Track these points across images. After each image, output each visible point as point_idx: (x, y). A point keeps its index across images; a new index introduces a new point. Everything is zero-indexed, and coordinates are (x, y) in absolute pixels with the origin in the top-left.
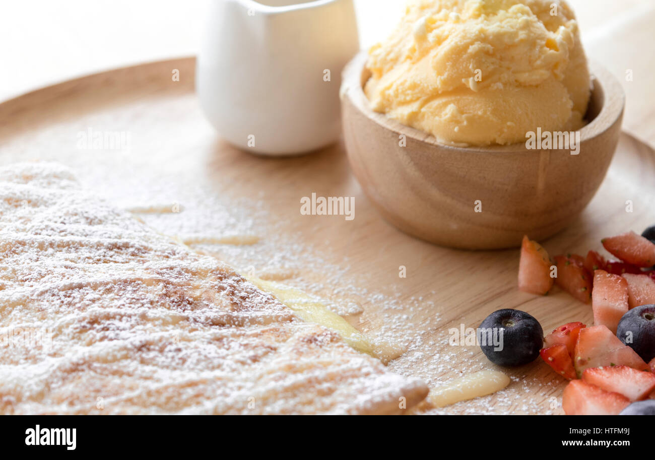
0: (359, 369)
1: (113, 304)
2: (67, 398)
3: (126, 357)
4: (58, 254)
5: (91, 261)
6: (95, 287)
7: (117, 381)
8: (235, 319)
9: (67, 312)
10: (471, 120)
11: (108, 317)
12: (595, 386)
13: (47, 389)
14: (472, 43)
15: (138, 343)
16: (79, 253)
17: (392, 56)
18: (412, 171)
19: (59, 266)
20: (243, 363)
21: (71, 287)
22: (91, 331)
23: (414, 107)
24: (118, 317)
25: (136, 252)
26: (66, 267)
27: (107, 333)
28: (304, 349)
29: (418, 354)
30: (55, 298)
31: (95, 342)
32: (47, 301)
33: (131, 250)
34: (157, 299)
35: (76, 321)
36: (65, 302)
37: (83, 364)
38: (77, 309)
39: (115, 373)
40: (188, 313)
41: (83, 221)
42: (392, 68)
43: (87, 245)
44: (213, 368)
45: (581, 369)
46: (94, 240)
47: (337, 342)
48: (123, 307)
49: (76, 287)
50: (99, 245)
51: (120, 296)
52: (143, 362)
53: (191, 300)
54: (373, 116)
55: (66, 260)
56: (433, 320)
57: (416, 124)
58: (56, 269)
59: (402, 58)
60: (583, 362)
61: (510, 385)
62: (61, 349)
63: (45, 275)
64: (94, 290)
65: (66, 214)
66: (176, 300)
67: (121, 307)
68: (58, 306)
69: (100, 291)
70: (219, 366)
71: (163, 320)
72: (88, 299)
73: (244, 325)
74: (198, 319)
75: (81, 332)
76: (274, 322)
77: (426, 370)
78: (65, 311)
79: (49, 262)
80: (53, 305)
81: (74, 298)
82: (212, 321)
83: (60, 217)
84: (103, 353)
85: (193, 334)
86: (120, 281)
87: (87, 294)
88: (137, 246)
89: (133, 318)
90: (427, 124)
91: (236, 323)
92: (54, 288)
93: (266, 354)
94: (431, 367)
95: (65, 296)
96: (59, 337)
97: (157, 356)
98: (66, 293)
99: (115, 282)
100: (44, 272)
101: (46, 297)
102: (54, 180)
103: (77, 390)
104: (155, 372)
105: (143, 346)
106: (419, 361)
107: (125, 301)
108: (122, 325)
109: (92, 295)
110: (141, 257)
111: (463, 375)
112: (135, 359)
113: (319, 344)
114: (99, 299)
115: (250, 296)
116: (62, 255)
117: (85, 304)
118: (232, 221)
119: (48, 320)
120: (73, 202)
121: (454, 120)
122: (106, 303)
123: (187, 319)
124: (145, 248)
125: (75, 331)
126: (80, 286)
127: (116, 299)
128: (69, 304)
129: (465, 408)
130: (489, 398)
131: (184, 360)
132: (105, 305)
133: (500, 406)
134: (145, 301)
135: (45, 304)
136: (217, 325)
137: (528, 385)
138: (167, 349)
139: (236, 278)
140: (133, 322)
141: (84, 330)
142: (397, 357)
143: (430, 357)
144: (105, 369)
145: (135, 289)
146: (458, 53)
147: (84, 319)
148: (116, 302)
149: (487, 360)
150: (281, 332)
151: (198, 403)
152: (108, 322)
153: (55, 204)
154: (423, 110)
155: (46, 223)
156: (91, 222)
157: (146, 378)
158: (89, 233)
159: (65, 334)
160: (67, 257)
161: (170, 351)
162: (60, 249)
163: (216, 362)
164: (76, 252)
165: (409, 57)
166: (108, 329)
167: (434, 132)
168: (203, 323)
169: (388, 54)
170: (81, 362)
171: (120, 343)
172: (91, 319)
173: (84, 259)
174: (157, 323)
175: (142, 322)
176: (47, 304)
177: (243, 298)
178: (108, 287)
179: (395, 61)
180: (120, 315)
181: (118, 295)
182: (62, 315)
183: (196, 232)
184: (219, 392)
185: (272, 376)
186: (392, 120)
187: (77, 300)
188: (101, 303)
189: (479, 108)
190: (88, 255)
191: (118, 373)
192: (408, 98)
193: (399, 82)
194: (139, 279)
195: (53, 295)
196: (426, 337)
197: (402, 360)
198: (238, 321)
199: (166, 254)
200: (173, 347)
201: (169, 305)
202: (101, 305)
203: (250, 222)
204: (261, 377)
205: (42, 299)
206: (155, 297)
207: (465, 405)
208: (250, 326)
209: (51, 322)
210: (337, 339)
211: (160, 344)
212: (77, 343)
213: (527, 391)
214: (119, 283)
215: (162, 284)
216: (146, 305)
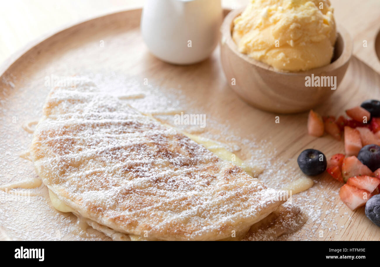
0: (257, 187)
1: (137, 158)
2: (128, 208)
3: (150, 186)
4: (102, 130)
5: (118, 133)
6: (126, 148)
7: (149, 198)
8: (193, 162)
9: (116, 162)
10: (292, 60)
11: (137, 165)
12: (354, 186)
13: (116, 203)
14: (291, 24)
15: (155, 179)
16: (111, 129)
17: (249, 25)
18: (261, 82)
19: (105, 137)
20: (204, 186)
21: (114, 149)
22: (130, 173)
23: (262, 53)
24: (141, 165)
25: (137, 126)
26: (108, 137)
27: (138, 173)
28: (229, 177)
29: (271, 171)
30: (108, 155)
31: (134, 178)
32: (105, 157)
33: (134, 125)
34: (156, 154)
35: (122, 168)
36: (114, 157)
37: (131, 190)
38: (120, 161)
39: (147, 194)
40: (172, 160)
41: (107, 110)
42: (248, 31)
43: (113, 124)
44: (191, 190)
45: (346, 178)
46: (116, 121)
47: (241, 172)
48: (142, 159)
49: (117, 149)
50: (119, 124)
51: (139, 153)
52: (159, 188)
53: (171, 153)
54: (241, 56)
55: (106, 133)
56: (273, 152)
57: (263, 61)
58: (104, 139)
59: (254, 27)
60: (347, 174)
61: (314, 185)
62: (118, 182)
63: (100, 142)
64: (126, 150)
65: (99, 107)
66: (165, 154)
67: (141, 159)
68: (111, 159)
69: (128, 150)
70: (194, 188)
71: (162, 165)
72: (124, 155)
73: (197, 164)
74: (177, 163)
75: (125, 173)
76: (210, 162)
77: (275, 179)
78: (115, 162)
79: (99, 135)
80: (108, 159)
81: (117, 155)
82: (183, 164)
83: (97, 109)
84: (140, 184)
85: (177, 171)
86: (137, 145)
87: (123, 152)
88: (136, 123)
89: (149, 165)
90: (269, 61)
91: (194, 164)
92: (107, 150)
93: (212, 180)
94: (278, 177)
95: (113, 154)
96: (115, 175)
97: (165, 185)
98: (113, 152)
99: (134, 145)
100: (98, 140)
101: (103, 155)
102: (86, 87)
103: (131, 204)
104: (166, 193)
105: (157, 180)
106: (272, 175)
107: (142, 156)
108: (144, 169)
109: (125, 153)
110: (139, 129)
111: (293, 180)
112: (155, 187)
113: (235, 174)
114: (129, 155)
115: (195, 148)
116: (103, 130)
117: (123, 158)
118: (170, 102)
119: (107, 166)
120: (99, 100)
121: (283, 60)
122: (133, 157)
123: (172, 163)
124: (140, 124)
125: (122, 173)
126: (119, 149)
127: (137, 154)
128: (116, 158)
129: (297, 198)
130: (306, 192)
131: (177, 186)
132: (133, 158)
133: (312, 196)
134: (151, 155)
135: (104, 158)
136: (185, 165)
137: (322, 184)
138: (168, 181)
139: (187, 139)
140: (149, 167)
141: (126, 172)
142: (262, 173)
143: (276, 172)
144: (142, 192)
145: (144, 149)
146: (285, 29)
147: (126, 166)
148: (138, 157)
149: (301, 172)
150: (215, 168)
151: (189, 208)
152: (137, 168)
153: (91, 101)
154: (268, 54)
155: (91, 113)
156: (111, 110)
157: (162, 196)
158: (112, 117)
159: (117, 174)
160: (106, 131)
161: (170, 182)
162: (102, 127)
163: (192, 186)
164: (110, 128)
165: (258, 27)
166: (138, 171)
167: (273, 65)
168: (179, 165)
169: (247, 24)
170: (130, 189)
171: (146, 179)
172: (129, 166)
173: (114, 132)
174: (160, 166)
175: (153, 167)
176: (105, 158)
177: (193, 150)
178: (132, 148)
179: (250, 28)
180: (142, 164)
181: (138, 152)
182: (113, 164)
183: (154, 109)
184: (198, 202)
185: (219, 193)
186: (251, 58)
187: (119, 156)
188: (131, 157)
189: (295, 55)
190: (115, 129)
191: (149, 194)
192: (260, 48)
193: (254, 40)
194: (145, 143)
195: (107, 153)
196: (272, 161)
197: (264, 174)
198: (194, 162)
199: (150, 127)
200: (171, 180)
201: (162, 156)
202: (131, 158)
203: (178, 102)
204: (214, 193)
205: (102, 156)
206: (155, 153)
207: (297, 196)
208: (200, 165)
209: (109, 168)
210: (242, 170)
211: (165, 179)
212: (125, 178)
213: (322, 187)
214: (137, 146)
215: (156, 146)
216: (152, 157)
